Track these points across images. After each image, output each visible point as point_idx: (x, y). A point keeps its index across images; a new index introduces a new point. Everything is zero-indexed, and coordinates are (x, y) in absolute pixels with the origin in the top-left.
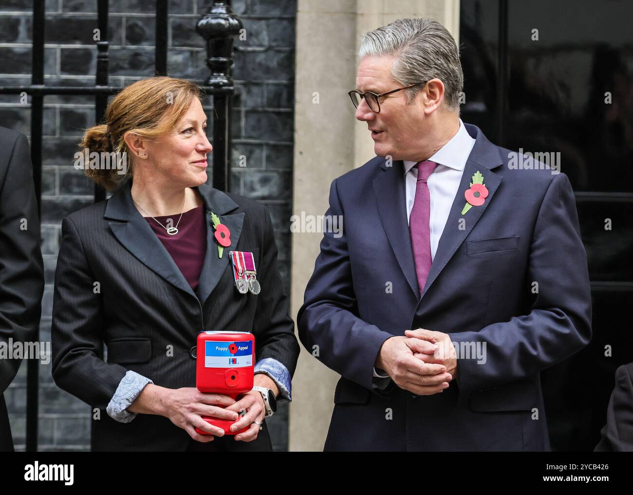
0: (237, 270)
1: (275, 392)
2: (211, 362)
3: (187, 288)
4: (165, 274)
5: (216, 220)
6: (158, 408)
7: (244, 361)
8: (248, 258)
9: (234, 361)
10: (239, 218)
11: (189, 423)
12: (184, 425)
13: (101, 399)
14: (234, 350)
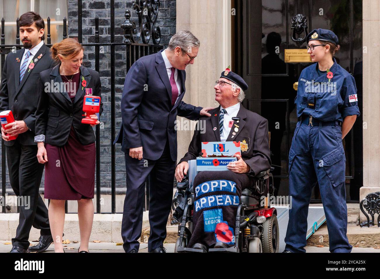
0: (86, 94)
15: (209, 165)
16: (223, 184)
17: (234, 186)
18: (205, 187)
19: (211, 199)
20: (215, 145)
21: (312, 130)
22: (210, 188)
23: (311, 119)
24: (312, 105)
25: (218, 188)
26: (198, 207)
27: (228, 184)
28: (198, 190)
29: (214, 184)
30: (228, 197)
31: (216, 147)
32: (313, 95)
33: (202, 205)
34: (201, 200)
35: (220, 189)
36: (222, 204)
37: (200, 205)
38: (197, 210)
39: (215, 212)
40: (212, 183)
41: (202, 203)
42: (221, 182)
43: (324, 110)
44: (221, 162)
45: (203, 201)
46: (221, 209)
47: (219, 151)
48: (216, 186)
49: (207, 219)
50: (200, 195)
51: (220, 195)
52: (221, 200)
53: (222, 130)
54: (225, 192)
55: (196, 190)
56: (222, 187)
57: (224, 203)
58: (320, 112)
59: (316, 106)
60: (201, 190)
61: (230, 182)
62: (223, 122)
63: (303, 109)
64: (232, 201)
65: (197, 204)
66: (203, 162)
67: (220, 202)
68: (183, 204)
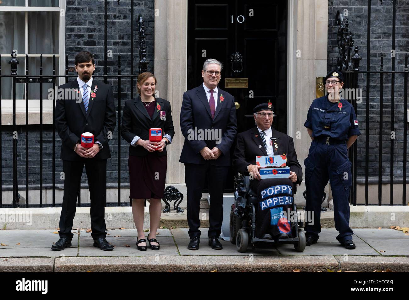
0: (161, 115)
1: (167, 142)
2: (152, 135)
3: (150, 118)
4: (145, 115)
5: (158, 104)
6: (141, 144)
7: (160, 135)
8: (164, 113)
9: (157, 135)
10: (163, 104)
11: (148, 148)
12: (146, 148)
13: (130, 141)
14: (157, 132)
15: (270, 174)
16: (284, 188)
17: (291, 190)
18: (270, 191)
19: (275, 200)
20: (266, 158)
21: (329, 147)
22: (274, 191)
23: (328, 140)
24: (328, 127)
25: (280, 191)
26: (264, 206)
27: (287, 187)
28: (264, 193)
29: (277, 188)
30: (287, 198)
31: (268, 159)
32: (329, 120)
33: (268, 204)
34: (267, 201)
35: (281, 192)
36: (283, 203)
37: (266, 204)
38: (263, 209)
39: (278, 209)
40: (276, 187)
41: (268, 203)
42: (282, 186)
43: (339, 131)
44: (279, 171)
45: (269, 201)
46: (282, 207)
47: (270, 163)
48: (279, 189)
49: (273, 215)
50: (266, 197)
51: (282, 196)
52: (283, 200)
53: (266, 148)
54: (285, 194)
55: (262, 193)
56: (283, 190)
57: (285, 203)
58: (336, 133)
59: (332, 128)
60: (267, 193)
61: (288, 187)
62: (265, 141)
63: (321, 131)
64: (289, 201)
65: (263, 204)
66: (265, 172)
67: (281, 202)
68: (243, 204)
